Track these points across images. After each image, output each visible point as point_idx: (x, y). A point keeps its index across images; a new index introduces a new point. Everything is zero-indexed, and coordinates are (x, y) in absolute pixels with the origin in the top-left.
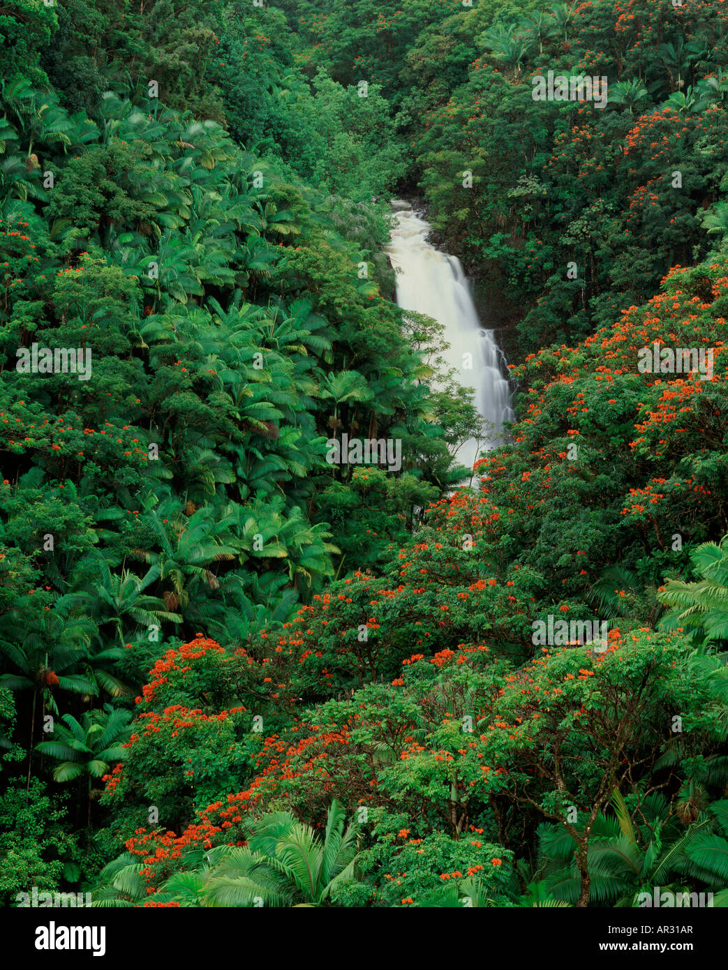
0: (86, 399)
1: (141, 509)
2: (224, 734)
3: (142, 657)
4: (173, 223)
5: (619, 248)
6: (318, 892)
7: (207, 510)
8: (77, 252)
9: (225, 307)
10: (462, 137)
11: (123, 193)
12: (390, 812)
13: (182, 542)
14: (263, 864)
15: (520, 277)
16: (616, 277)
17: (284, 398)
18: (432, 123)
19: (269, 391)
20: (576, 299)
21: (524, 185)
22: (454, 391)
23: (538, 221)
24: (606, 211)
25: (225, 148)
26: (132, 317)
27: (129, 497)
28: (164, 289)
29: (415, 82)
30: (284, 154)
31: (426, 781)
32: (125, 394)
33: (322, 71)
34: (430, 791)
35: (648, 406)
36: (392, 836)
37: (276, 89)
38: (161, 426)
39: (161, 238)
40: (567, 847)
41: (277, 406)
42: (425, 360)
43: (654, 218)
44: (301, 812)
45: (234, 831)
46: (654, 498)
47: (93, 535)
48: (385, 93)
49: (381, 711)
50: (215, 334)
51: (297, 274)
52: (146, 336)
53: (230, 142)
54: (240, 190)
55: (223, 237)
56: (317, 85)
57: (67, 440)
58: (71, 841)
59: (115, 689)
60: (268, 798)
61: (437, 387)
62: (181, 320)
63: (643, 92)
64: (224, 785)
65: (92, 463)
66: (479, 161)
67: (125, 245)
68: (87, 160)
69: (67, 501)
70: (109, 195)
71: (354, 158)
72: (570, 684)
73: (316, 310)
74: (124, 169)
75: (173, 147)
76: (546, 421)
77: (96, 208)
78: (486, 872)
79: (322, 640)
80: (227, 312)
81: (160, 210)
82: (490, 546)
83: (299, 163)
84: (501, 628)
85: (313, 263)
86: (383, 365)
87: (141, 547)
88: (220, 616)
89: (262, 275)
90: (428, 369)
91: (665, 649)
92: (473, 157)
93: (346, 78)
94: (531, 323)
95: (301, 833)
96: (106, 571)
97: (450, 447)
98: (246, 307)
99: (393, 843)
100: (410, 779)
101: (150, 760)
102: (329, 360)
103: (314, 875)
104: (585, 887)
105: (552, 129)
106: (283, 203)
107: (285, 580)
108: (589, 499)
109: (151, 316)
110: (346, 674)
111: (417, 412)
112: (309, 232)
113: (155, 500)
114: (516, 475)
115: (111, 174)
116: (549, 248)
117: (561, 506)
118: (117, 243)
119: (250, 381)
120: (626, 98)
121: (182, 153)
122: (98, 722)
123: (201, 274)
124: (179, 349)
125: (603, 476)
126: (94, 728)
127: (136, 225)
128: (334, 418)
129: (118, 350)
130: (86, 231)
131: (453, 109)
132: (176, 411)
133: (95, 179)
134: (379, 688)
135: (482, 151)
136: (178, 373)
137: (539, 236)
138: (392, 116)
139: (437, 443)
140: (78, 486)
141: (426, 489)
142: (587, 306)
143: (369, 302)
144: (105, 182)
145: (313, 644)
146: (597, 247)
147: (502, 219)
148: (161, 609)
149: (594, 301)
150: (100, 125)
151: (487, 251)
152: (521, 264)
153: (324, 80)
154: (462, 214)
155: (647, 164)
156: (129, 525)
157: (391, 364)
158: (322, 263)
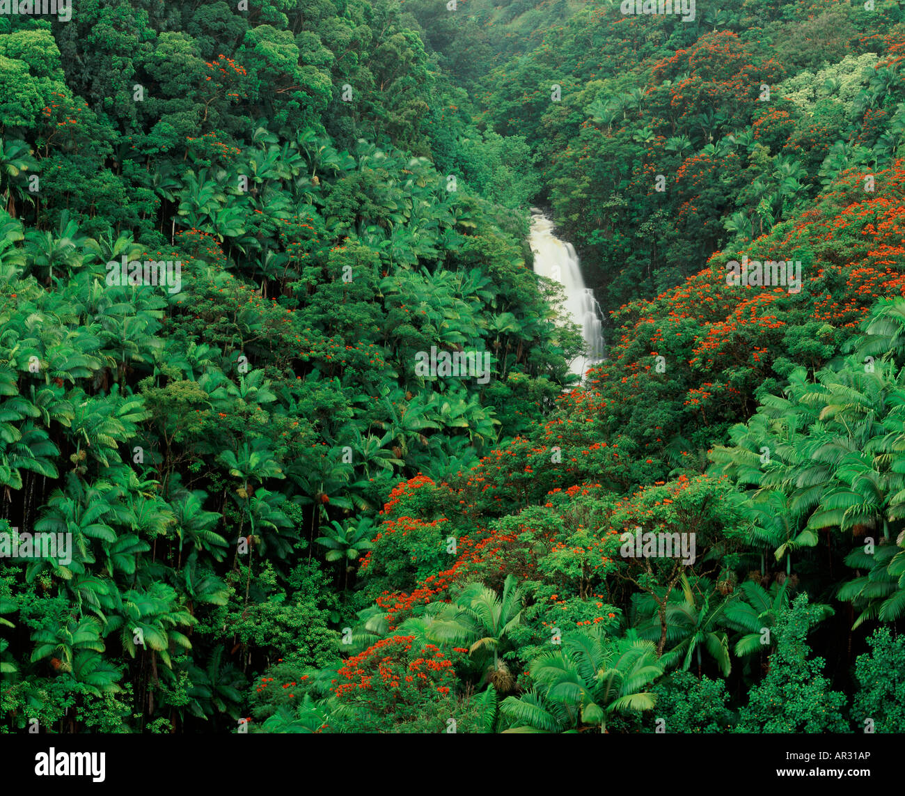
0: (347, 327)
1: (379, 396)
2: (435, 535)
3: (380, 487)
4: (400, 220)
5: (672, 240)
6: (498, 631)
7: (420, 397)
8: (342, 237)
9: (431, 272)
10: (575, 170)
11: (370, 201)
12: (546, 584)
13: (406, 417)
14: (464, 613)
15: (610, 257)
16: (669, 258)
17: (467, 330)
18: (556, 161)
19: (459, 325)
20: (645, 270)
21: (614, 200)
22: (570, 326)
23: (622, 222)
24: (664, 216)
25: (431, 174)
26: (375, 278)
27: (373, 389)
28: (394, 261)
29: (545, 135)
30: (465, 178)
31: (568, 565)
32: (371, 325)
33: (490, 127)
34: (571, 571)
35: (700, 338)
36: (546, 599)
37: (461, 138)
38: (392, 345)
39: (393, 229)
40: (651, 606)
41: (463, 334)
42: (552, 308)
43: (694, 221)
44: (488, 583)
45: (443, 594)
46: (705, 395)
47: (351, 412)
48: (528, 142)
49: (539, 523)
50: (425, 290)
51: (475, 252)
52: (383, 289)
53: (434, 170)
54: (441, 200)
55: (430, 229)
56: (487, 136)
57: (336, 353)
58: (335, 598)
59: (363, 506)
60: (467, 574)
61: (559, 324)
62: (405, 280)
63: (688, 144)
64: (435, 566)
65: (350, 368)
66: (586, 185)
67: (371, 233)
68: (349, 180)
69: (335, 390)
70: (361, 202)
71: (508, 182)
72: (658, 508)
73: (485, 274)
74: (371, 186)
75: (400, 173)
76: (637, 346)
77: (353, 210)
78: (605, 621)
79: (497, 478)
80: (432, 275)
81: (392, 212)
82: (601, 422)
83: (475, 184)
84: (609, 473)
85: (485, 246)
86: (526, 309)
87: (379, 419)
88: (427, 463)
89: (454, 253)
90: (553, 312)
91: (717, 488)
92: (581, 183)
93: (503, 130)
94: (616, 285)
95: (488, 595)
96: (358, 434)
97: (567, 361)
98: (444, 273)
99: (547, 603)
100: (558, 564)
101: (389, 549)
102: (494, 306)
103: (496, 622)
104: (663, 632)
105: (631, 165)
106: (466, 209)
107: (467, 441)
108: (663, 395)
109: (386, 278)
110: (510, 500)
111: (547, 339)
112: (483, 228)
113: (388, 391)
114: (618, 379)
115: (363, 190)
116: (628, 239)
117: (646, 399)
118: (366, 232)
119: (446, 318)
120: (678, 147)
121: (405, 178)
122: (354, 526)
123: (417, 252)
124: (403, 298)
125: (673, 381)
126: (350, 529)
127: (376, 221)
128: (497, 341)
129: (367, 298)
130: (348, 224)
131: (570, 152)
132: (402, 336)
133: (353, 192)
134: (537, 509)
135: (587, 179)
136: (403, 312)
137: (622, 232)
138: (532, 156)
139: (560, 358)
140: (341, 381)
141: (553, 387)
142: (651, 275)
143: (519, 271)
144: (359, 194)
145: (490, 480)
146: (658, 239)
147: (599, 220)
148: (392, 458)
149: (656, 272)
150: (357, 158)
151: (590, 240)
152: (611, 249)
153: (490, 132)
154: (575, 217)
155: (690, 188)
156: (372, 406)
157: (532, 309)
158: (490, 246)
